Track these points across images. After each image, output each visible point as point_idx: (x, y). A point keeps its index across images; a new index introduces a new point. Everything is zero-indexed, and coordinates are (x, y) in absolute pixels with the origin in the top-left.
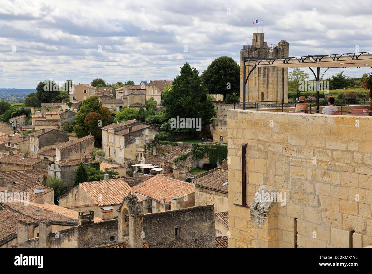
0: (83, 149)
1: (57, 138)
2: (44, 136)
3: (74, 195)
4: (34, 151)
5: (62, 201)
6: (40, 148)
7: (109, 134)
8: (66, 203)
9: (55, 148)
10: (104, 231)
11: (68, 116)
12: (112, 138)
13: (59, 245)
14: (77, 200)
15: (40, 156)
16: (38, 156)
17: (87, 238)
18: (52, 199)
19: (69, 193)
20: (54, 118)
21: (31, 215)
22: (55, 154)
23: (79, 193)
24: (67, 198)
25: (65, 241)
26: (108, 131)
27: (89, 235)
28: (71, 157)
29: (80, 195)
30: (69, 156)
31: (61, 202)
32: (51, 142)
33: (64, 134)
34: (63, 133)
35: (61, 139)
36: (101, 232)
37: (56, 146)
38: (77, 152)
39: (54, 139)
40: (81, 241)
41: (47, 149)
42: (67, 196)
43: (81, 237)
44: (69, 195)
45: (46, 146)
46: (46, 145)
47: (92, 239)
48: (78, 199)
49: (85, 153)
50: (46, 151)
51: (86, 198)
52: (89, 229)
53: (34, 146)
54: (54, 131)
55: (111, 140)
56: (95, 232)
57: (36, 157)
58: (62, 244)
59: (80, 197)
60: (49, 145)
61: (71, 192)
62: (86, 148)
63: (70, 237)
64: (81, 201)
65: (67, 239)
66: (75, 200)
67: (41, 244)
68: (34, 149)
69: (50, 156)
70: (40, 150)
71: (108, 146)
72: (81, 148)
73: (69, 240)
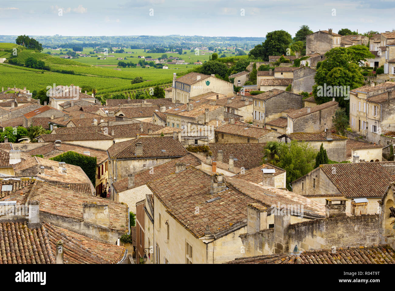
0: (323, 120)
1: (288, 103)
2: (272, 101)
3: (313, 180)
4: (259, 119)
5: (297, 187)
6: (266, 116)
7: (360, 100)
8: (301, 190)
9: (286, 116)
10: (359, 229)
11: (304, 73)
12: (363, 106)
13: (300, 240)
14: (316, 187)
15: (266, 126)
16: (263, 126)
17: (336, 236)
18: (283, 183)
19: (305, 177)
20: (285, 76)
21: (261, 200)
22: (285, 124)
23: (319, 178)
24: (303, 183)
25: (307, 237)
26: (358, 96)
27: (340, 231)
28: (306, 129)
29: (321, 180)
30: (304, 129)
31: (294, 188)
32: (280, 109)
33: (298, 99)
34: (297, 96)
35: (293, 104)
36: (356, 228)
37: (286, 114)
38: (315, 123)
39: (285, 104)
40: (328, 239)
41: (276, 118)
42: (303, 180)
43: (329, 233)
44: (305, 179)
45: (273, 114)
46: (273, 112)
47: (343, 237)
48: (318, 187)
49: (326, 125)
50: (274, 121)
51: (329, 185)
52: (339, 224)
53: (259, 112)
54: (285, 93)
55: (362, 108)
56: (347, 229)
57: (262, 127)
58: (304, 240)
59: (320, 183)
60: (278, 112)
61: (308, 176)
62: (328, 118)
63: (315, 232)
64: (321, 189)
65: (310, 233)
66: (314, 187)
67: (277, 236)
68: (259, 117)
69: (278, 127)
70: (266, 118)
71: (358, 117)
72: (320, 118)
73: (313, 236)
